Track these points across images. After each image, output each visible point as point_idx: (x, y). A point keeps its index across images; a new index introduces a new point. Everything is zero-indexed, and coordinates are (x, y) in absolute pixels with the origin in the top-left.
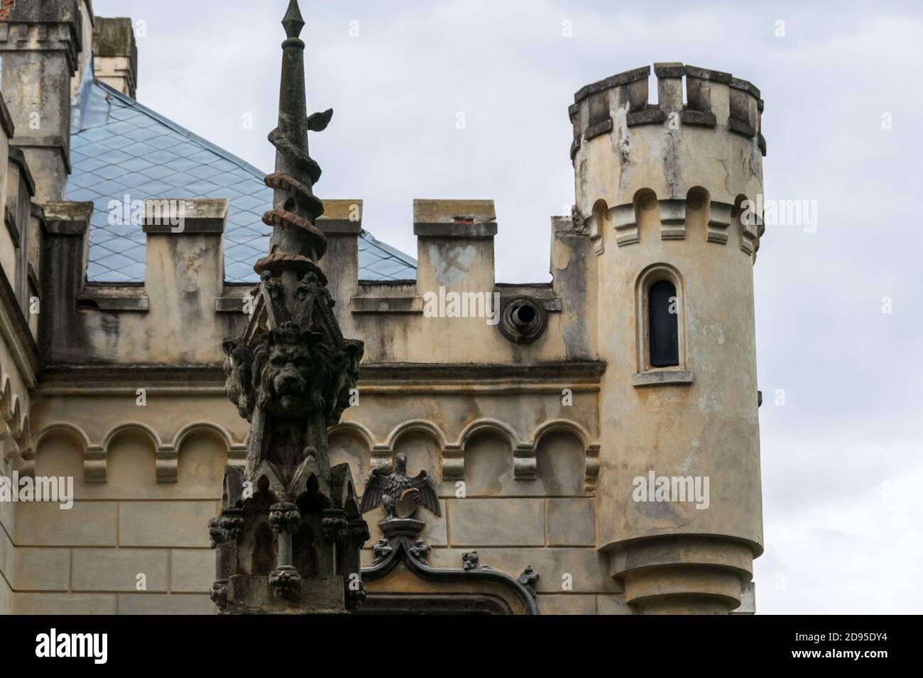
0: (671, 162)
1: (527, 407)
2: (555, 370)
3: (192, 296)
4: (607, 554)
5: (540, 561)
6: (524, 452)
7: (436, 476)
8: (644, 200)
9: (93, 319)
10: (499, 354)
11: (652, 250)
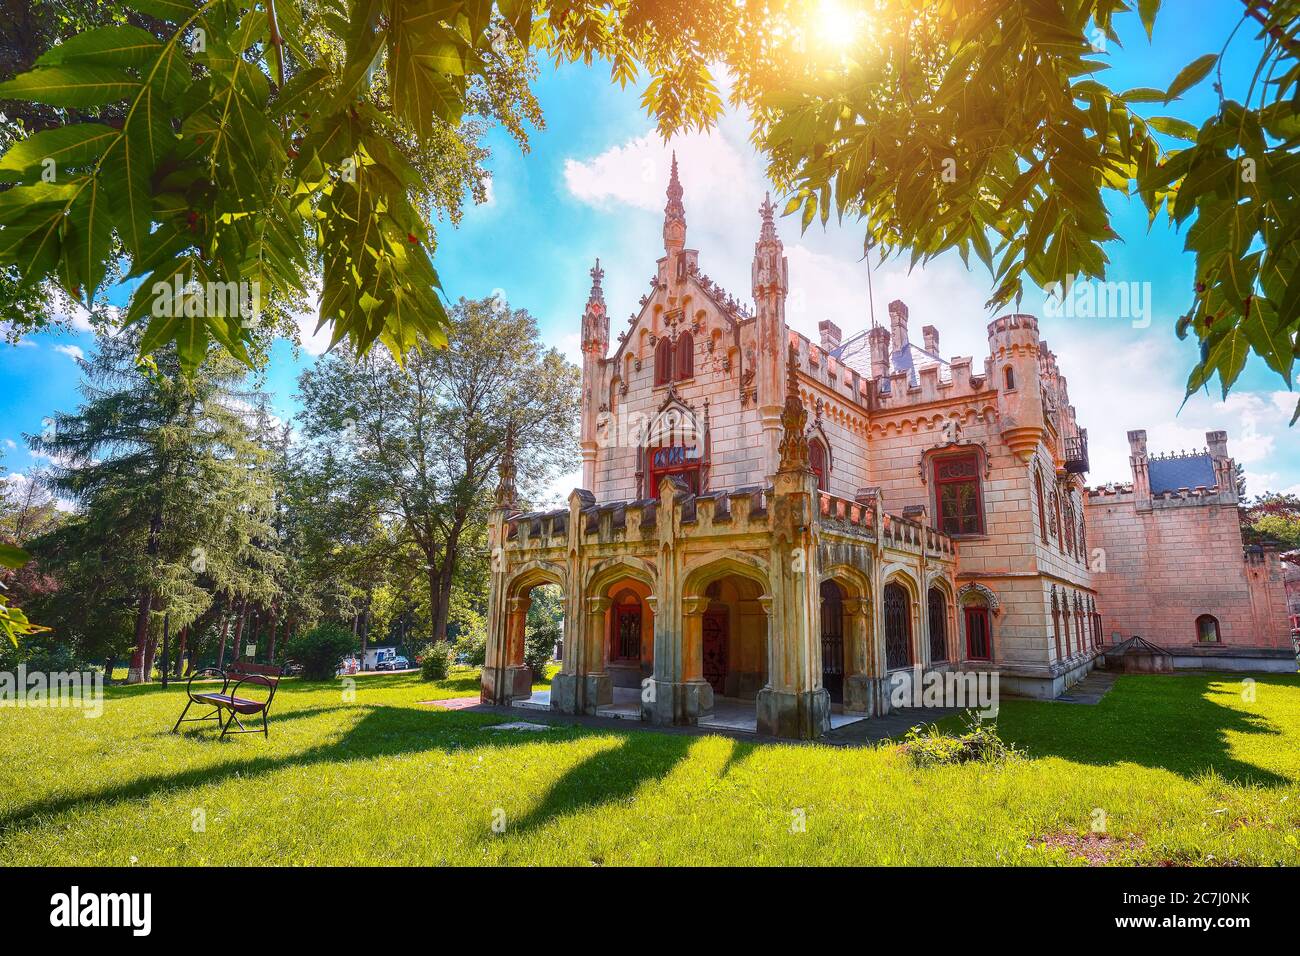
0: (1008, 339)
1: (980, 404)
2: (986, 394)
3: (901, 392)
4: (1002, 435)
5: (986, 439)
6: (980, 414)
7: (959, 423)
8: (1002, 350)
9: (881, 400)
10: (973, 393)
11: (1006, 362)
